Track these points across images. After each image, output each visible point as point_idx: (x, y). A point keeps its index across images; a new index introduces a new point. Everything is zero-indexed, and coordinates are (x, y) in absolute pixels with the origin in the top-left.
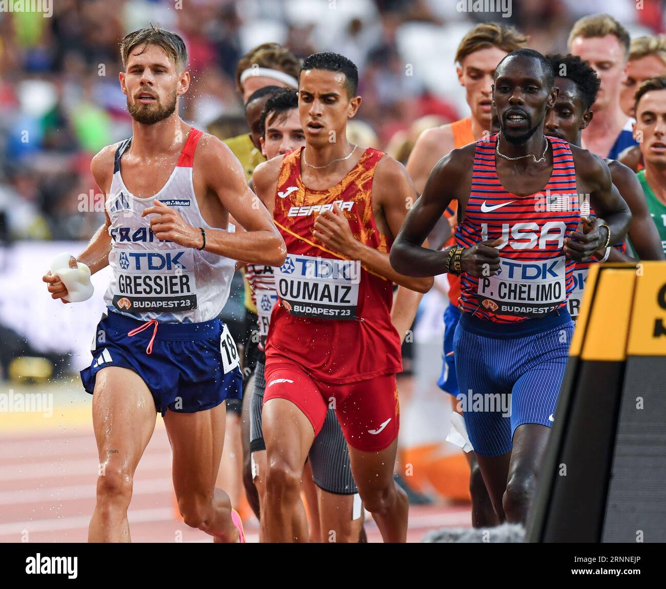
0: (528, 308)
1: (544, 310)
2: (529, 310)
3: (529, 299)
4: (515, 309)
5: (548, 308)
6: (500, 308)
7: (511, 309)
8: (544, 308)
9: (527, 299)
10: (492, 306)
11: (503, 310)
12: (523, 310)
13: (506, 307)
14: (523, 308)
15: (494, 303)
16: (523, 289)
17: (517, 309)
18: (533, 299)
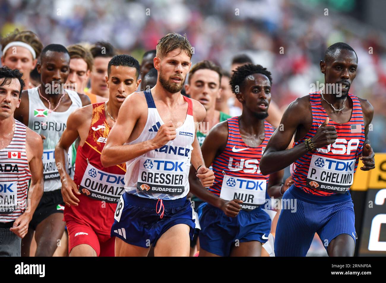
0: (335, 187)
1: (343, 189)
2: (336, 188)
3: (337, 182)
4: (328, 187)
5: (345, 188)
6: (320, 186)
7: (326, 187)
8: (343, 188)
9: (335, 182)
10: (315, 185)
11: (321, 187)
12: (332, 188)
13: (323, 186)
14: (332, 187)
15: (317, 183)
16: (335, 176)
17: (329, 188)
18: (339, 182)
